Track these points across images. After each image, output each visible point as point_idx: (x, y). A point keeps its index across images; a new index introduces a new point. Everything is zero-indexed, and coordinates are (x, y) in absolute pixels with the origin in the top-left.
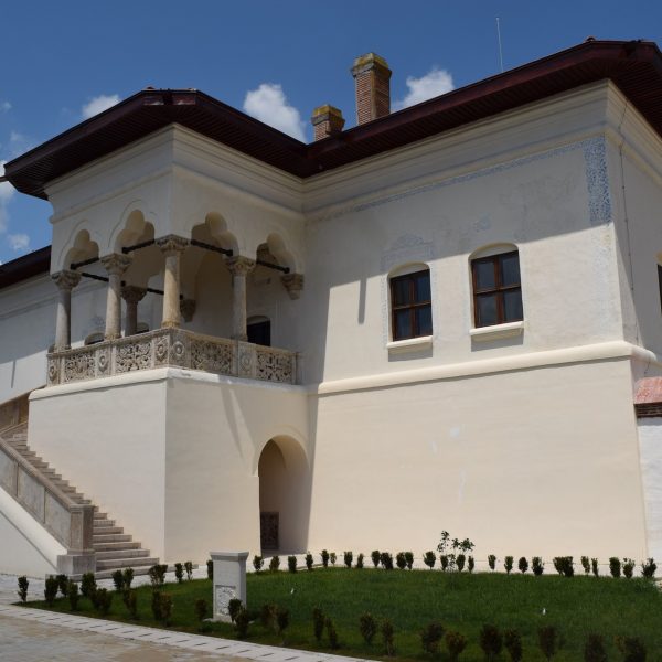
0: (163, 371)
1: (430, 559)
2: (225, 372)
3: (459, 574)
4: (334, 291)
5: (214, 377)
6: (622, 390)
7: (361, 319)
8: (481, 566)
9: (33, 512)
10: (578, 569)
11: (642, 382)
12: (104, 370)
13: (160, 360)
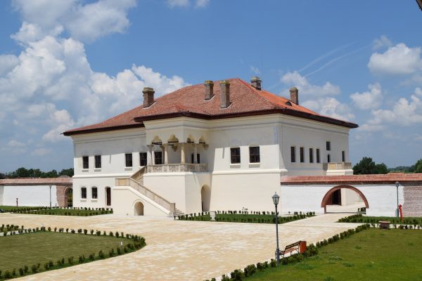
0: (184, 173)
1: (240, 212)
2: (194, 172)
3: (245, 215)
4: (216, 150)
5: (192, 173)
6: (278, 179)
7: (223, 157)
8: (250, 213)
9: (159, 204)
10: (266, 213)
11: (283, 177)
12: (165, 171)
13: (182, 170)
